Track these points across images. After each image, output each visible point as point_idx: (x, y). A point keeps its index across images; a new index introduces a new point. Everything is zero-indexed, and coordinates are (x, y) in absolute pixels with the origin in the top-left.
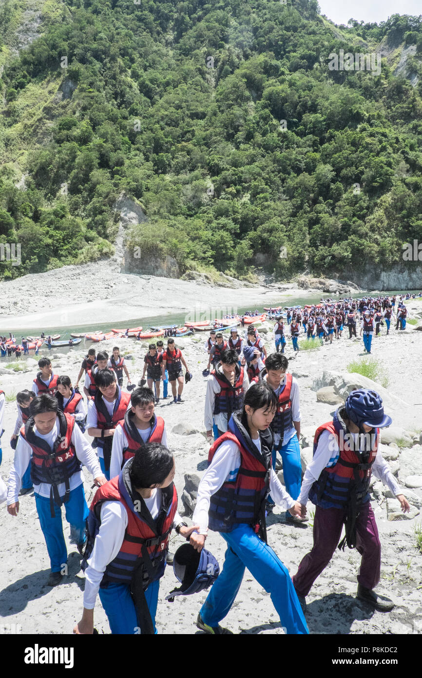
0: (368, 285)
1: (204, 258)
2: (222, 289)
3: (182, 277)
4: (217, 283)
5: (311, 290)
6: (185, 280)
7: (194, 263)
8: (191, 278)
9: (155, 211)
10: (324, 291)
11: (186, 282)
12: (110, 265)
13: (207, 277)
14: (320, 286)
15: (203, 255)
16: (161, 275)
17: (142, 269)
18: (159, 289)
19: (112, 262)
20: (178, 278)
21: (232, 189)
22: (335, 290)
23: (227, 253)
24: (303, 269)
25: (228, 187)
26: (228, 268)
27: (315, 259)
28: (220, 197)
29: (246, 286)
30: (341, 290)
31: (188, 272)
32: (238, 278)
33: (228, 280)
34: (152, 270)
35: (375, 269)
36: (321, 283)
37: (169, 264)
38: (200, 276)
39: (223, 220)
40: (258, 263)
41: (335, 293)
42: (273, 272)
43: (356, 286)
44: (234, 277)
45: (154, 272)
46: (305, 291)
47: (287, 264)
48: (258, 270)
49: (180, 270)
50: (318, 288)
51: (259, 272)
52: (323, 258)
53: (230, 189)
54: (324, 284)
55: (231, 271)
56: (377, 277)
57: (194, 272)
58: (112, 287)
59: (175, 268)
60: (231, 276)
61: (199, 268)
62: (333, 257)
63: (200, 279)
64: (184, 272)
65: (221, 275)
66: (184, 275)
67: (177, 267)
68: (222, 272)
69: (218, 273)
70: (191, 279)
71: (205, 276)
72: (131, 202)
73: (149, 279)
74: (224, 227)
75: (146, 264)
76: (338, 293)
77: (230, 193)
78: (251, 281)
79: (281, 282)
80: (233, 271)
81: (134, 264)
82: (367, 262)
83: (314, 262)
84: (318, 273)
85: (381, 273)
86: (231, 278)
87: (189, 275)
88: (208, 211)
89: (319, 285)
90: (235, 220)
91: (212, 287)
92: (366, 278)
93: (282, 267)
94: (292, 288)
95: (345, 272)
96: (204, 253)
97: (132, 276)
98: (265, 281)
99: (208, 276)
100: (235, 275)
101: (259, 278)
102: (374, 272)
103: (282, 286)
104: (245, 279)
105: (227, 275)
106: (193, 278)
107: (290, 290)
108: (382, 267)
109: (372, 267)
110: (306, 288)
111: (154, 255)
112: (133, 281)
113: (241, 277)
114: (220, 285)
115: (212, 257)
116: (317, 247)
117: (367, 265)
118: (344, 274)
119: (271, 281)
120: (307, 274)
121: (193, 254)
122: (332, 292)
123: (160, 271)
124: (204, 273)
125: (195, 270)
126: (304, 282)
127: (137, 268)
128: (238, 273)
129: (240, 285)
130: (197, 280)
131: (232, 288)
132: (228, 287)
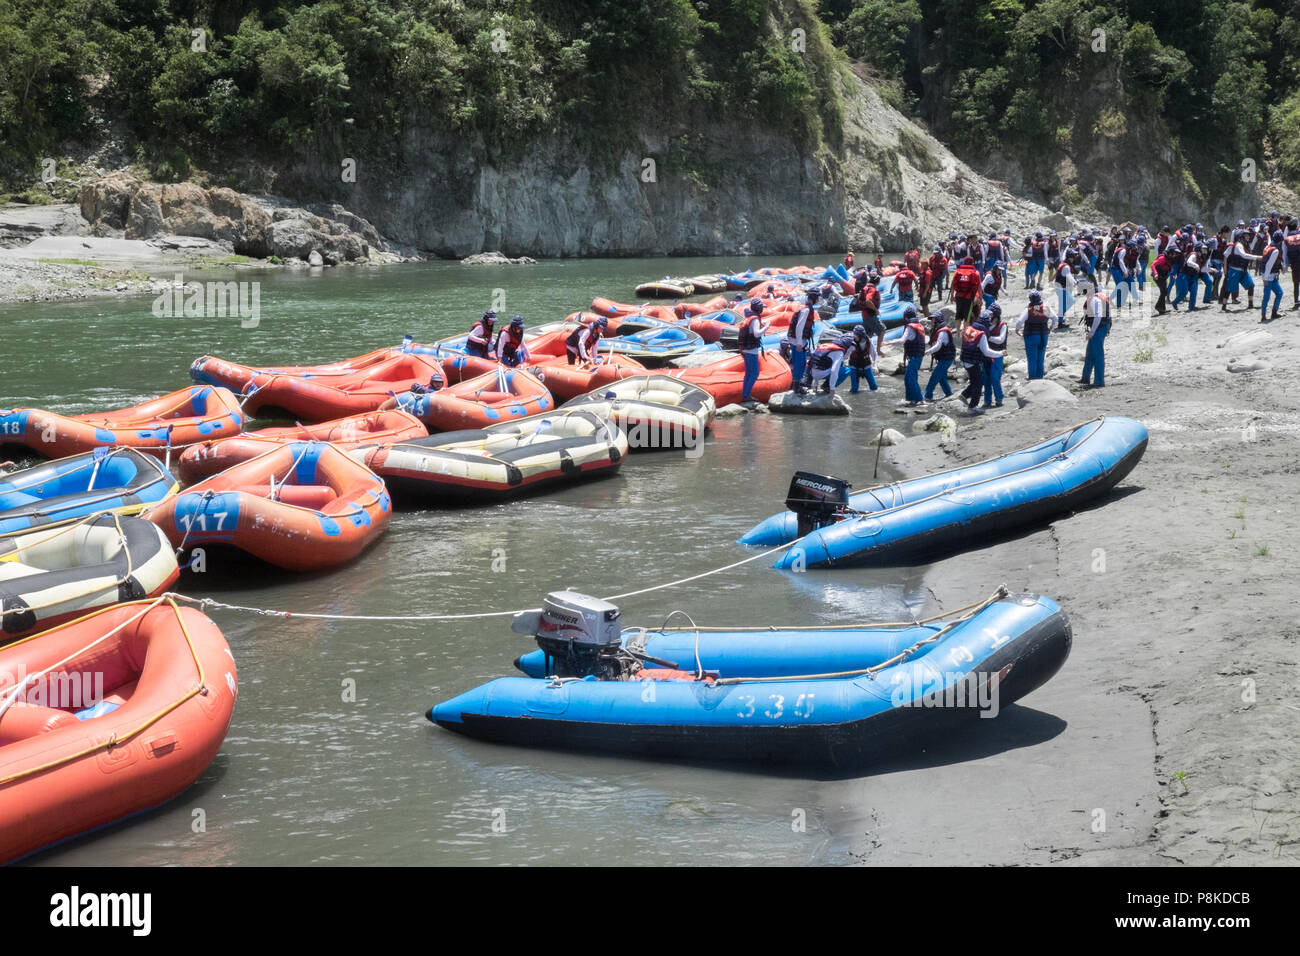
0: (419, 227)
5: (172, 239)
10: (240, 250)
14: (219, 223)
22: (301, 240)
24: (87, 138)
30: (330, 245)
35: (449, 154)
36: (219, 206)
41: (305, 258)
43: (372, 229)
46: (140, 243)
50: (208, 233)
52: (197, 84)
54: (236, 212)
56: (459, 194)
62: (249, 82)
76: (316, 258)
82: (413, 116)
85: (477, 172)
89: (209, 217)
92: (409, 196)
94: (57, 230)
95: (303, 160)
102: (443, 168)
107: (49, 239)
108: (480, 144)
109: (435, 141)
110: (145, 230)
116: (159, 28)
117: (413, 134)
118: (300, 169)
122: (286, 253)
126: (126, 200)
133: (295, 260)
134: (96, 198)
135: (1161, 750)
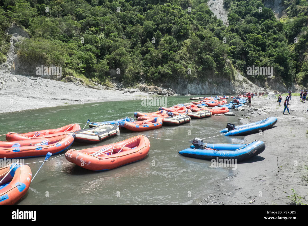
0: (180, 91)
1: (78, 69)
2: (93, 89)
3: (63, 80)
4: (88, 85)
5: (150, 93)
6: (65, 82)
7: (71, 71)
8: (70, 81)
9: (40, 35)
10: (158, 94)
11: (65, 84)
12: (2, 69)
13: (81, 81)
14: (156, 91)
15: (77, 66)
16: (45, 78)
17: (30, 72)
19: (4, 67)
20: (60, 81)
21: (93, 29)
22: (165, 93)
23: (93, 67)
24: (140, 81)
25: (90, 27)
26: (94, 76)
27: (148, 74)
28: (86, 33)
29: (108, 89)
30: (169, 93)
31: (67, 76)
32: (100, 84)
33: (95, 84)
35: (184, 82)
36: (156, 89)
38: (76, 79)
39: (88, 46)
40: (112, 75)
41: (166, 95)
42: (122, 81)
43: (174, 91)
44: (98, 83)
46: (146, 93)
47: (130, 76)
48: (112, 79)
50: (154, 92)
51: (113, 81)
52: (153, 74)
53: (92, 29)
54: (158, 89)
55: (95, 79)
56: (185, 87)
57: (72, 77)
58: (2, 83)
60: (96, 82)
61: (75, 75)
62: (159, 73)
63: (77, 82)
65: (90, 81)
66: (64, 78)
68: (90, 79)
69: (87, 79)
70: (69, 82)
71: (80, 80)
72: (20, 29)
73: (36, 80)
74: (90, 50)
76: (167, 95)
77: (92, 31)
78: (109, 86)
79: (128, 88)
80: (97, 79)
81: (22, 68)
82: (179, 77)
83: (147, 76)
84: (150, 83)
85: (187, 84)
87: (68, 79)
88: (78, 40)
89: (154, 90)
90: (97, 47)
91: (86, 88)
92: (179, 87)
93: (127, 78)
94: (137, 91)
95: (166, 83)
96: (78, 65)
97: (21, 76)
98: (117, 86)
99: (82, 80)
100: (98, 81)
101: (113, 84)
102: (183, 84)
103: (130, 90)
104: (105, 85)
105: (93, 81)
107: (135, 92)
108: (188, 81)
109: (182, 80)
110: (147, 91)
111: (40, 62)
112: (22, 80)
113: (102, 83)
114: (90, 87)
115: (83, 68)
116: (149, 67)
117: (179, 79)
118: (165, 84)
119: (122, 87)
120: (143, 83)
121: (71, 65)
122: (163, 94)
124: (79, 78)
125: (72, 75)
126: (145, 88)
127: (25, 71)
128: (100, 80)
129: (103, 88)
130: (75, 82)
131: (99, 89)
132: (96, 89)
133: (165, 95)
134: (141, 88)
135: (278, 163)
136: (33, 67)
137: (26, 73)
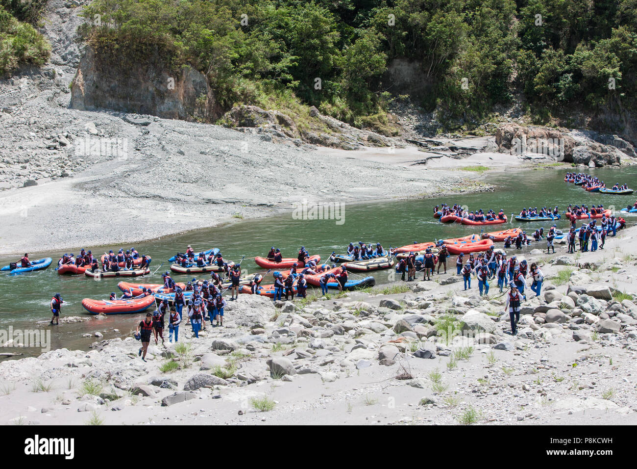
1: (272, 74)
2: (321, 149)
3: (223, 121)
4: (305, 134)
5: (529, 155)
6: (230, 127)
7: (250, 86)
8: (245, 122)
11: (232, 133)
12: (41, 86)
13: (282, 121)
15: (270, 67)
16: (170, 115)
17: (125, 98)
18: (182, 153)
19: (45, 79)
20: (213, 121)
22: (586, 156)
23: (327, 59)
24: (506, 104)
26: (329, 95)
27: (535, 80)
29: (374, 142)
30: (600, 158)
31: (236, 107)
32: (351, 122)
33: (330, 126)
34: (149, 103)
36: (551, 138)
37: (190, 86)
38: (266, 116)
40: (397, 84)
41: (587, 164)
42: (433, 107)
43: (631, 147)
44: (344, 120)
45: (154, 105)
46: (515, 157)
48: (399, 100)
49: (218, 103)
51: (399, 107)
52: (554, 77)
55: (333, 104)
57: (252, 107)
58: (62, 144)
59: (206, 99)
60: (335, 116)
61: (263, 98)
62: (578, 75)
63: (267, 125)
64: (228, 108)
65: (313, 114)
66: (227, 114)
67: (210, 94)
69: (305, 109)
70: (244, 125)
71: (278, 117)
73: (146, 124)
75: (136, 86)
76: (592, 164)
78: (383, 128)
79: (456, 133)
80: (341, 103)
81: (104, 85)
83: (532, 85)
84: (541, 113)
86: (336, 122)
87: (239, 115)
91: (297, 145)
93: (457, 96)
94: (483, 149)
95: (603, 112)
96: (274, 60)
98: (418, 129)
99: (286, 117)
100: (343, 113)
101: (403, 120)
103: (459, 144)
104: (368, 125)
105: (325, 114)
106: (251, 123)
107: (478, 154)
111: (153, 64)
112: (109, 128)
113: (359, 120)
114: (314, 141)
115: (291, 70)
116: (539, 51)
118: (602, 117)
119: (432, 132)
120: (515, 115)
121: (250, 64)
122: (579, 161)
123: (168, 102)
124: (274, 112)
125: (254, 102)
126: (512, 136)
127: (113, 96)
128: (351, 108)
129: (360, 139)
130: (261, 127)
131: (343, 148)
132: (332, 145)
133: (582, 165)
134: (500, 135)
136: (134, 81)
137: (113, 101)
